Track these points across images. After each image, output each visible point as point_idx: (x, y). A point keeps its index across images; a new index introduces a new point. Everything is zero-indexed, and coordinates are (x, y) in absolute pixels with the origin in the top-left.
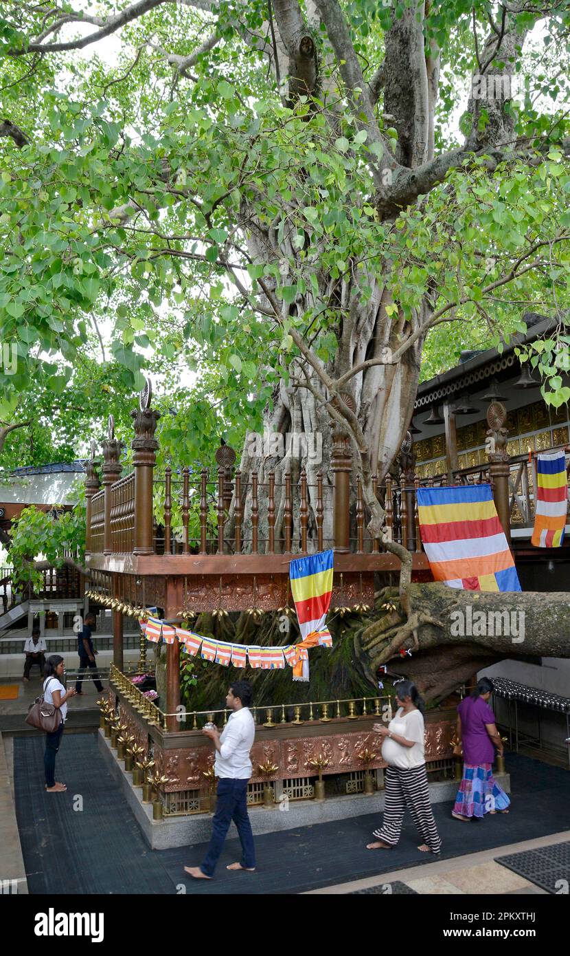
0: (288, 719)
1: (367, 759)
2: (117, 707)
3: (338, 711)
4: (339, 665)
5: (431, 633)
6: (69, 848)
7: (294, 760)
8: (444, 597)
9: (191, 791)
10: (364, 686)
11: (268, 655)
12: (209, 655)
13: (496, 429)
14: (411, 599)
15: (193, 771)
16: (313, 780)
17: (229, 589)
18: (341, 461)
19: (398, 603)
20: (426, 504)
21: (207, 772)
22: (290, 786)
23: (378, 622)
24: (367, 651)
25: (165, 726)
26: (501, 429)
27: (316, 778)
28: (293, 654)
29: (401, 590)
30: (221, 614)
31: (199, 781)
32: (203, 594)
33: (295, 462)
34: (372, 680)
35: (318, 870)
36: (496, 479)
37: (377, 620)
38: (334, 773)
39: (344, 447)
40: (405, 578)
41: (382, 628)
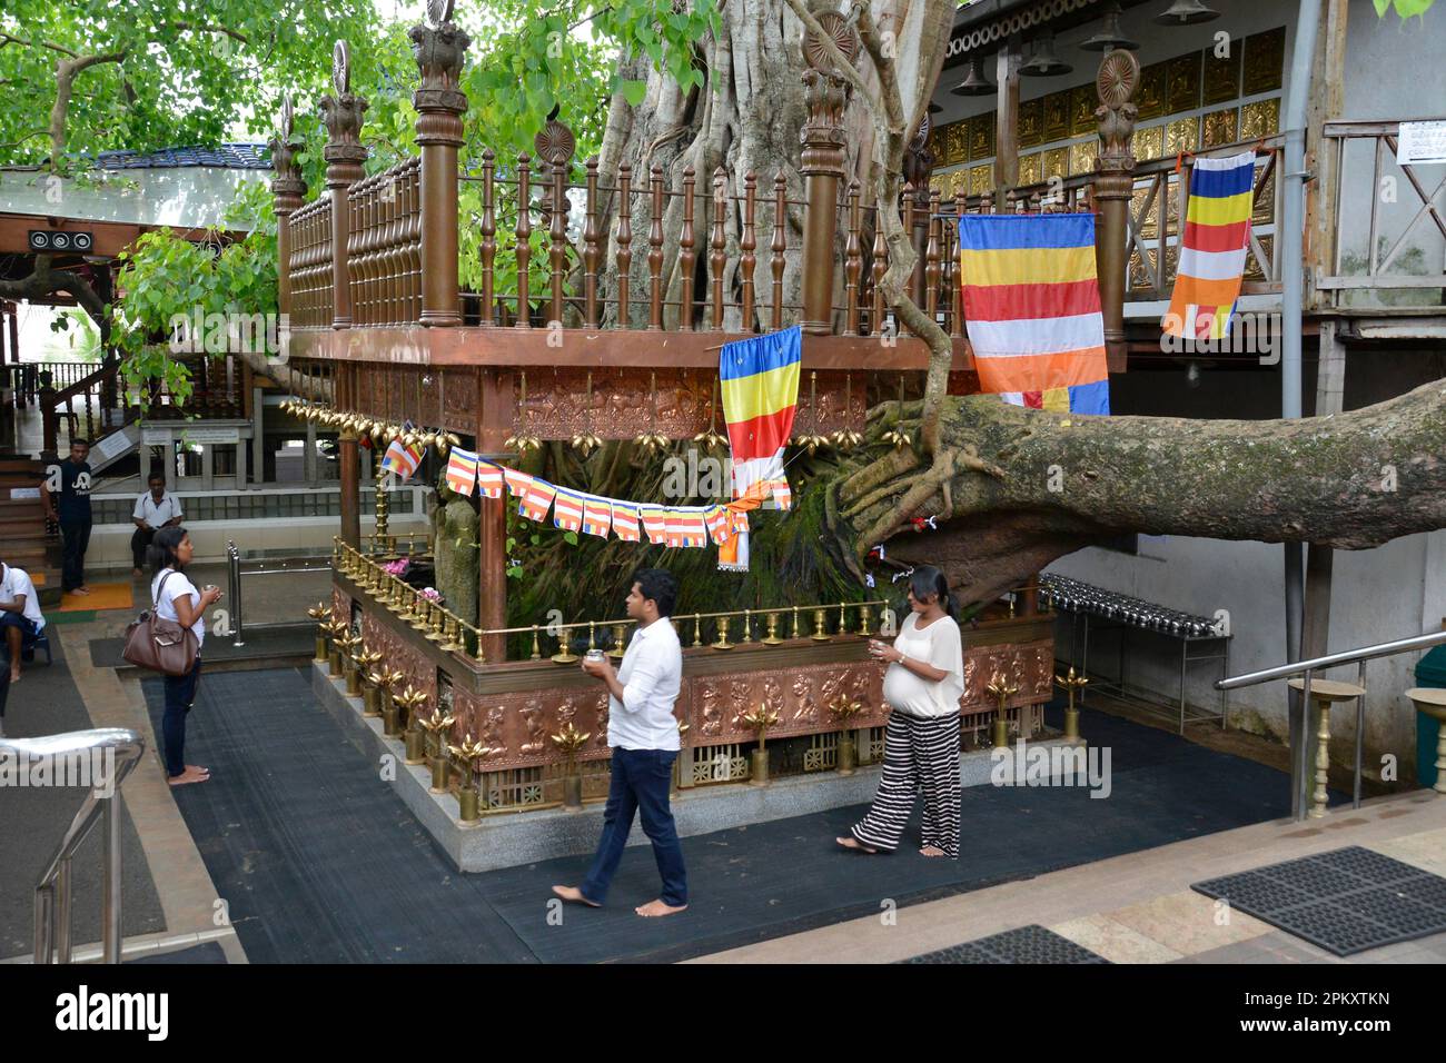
0: (705, 640)
1: (845, 711)
2: (353, 618)
3: (796, 627)
4: (797, 543)
5: (977, 488)
6: (300, 875)
7: (714, 713)
8: (1002, 422)
9: (528, 770)
10: (841, 583)
11: (677, 522)
12: (569, 519)
13: (1115, 105)
14: (941, 426)
15: (532, 733)
16: (747, 749)
17: (598, 395)
18: (825, 153)
19: (913, 432)
20: (975, 247)
21: (558, 735)
22: (705, 758)
23: (873, 467)
24: (851, 518)
25: (480, 651)
26: (1126, 106)
27: (755, 744)
28: (721, 521)
29: (927, 404)
30: (591, 443)
31: (543, 751)
32: (551, 405)
33: (713, 155)
34: (858, 572)
35: (772, 902)
36: (1104, 204)
37: (869, 462)
38: (784, 735)
39: (830, 125)
40: (937, 384)
41: (881, 478)
